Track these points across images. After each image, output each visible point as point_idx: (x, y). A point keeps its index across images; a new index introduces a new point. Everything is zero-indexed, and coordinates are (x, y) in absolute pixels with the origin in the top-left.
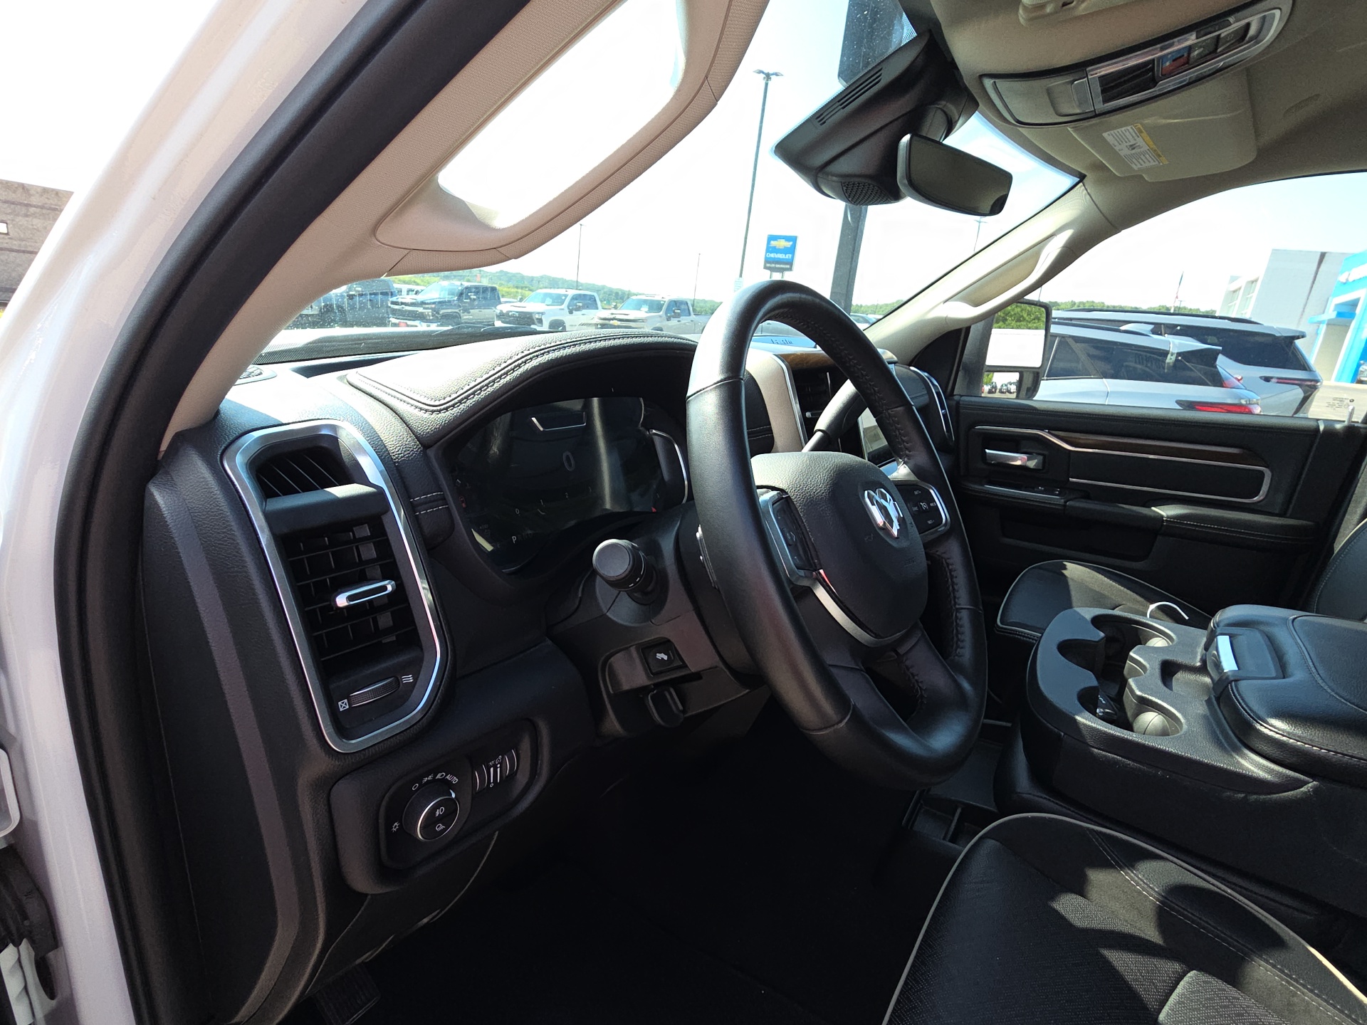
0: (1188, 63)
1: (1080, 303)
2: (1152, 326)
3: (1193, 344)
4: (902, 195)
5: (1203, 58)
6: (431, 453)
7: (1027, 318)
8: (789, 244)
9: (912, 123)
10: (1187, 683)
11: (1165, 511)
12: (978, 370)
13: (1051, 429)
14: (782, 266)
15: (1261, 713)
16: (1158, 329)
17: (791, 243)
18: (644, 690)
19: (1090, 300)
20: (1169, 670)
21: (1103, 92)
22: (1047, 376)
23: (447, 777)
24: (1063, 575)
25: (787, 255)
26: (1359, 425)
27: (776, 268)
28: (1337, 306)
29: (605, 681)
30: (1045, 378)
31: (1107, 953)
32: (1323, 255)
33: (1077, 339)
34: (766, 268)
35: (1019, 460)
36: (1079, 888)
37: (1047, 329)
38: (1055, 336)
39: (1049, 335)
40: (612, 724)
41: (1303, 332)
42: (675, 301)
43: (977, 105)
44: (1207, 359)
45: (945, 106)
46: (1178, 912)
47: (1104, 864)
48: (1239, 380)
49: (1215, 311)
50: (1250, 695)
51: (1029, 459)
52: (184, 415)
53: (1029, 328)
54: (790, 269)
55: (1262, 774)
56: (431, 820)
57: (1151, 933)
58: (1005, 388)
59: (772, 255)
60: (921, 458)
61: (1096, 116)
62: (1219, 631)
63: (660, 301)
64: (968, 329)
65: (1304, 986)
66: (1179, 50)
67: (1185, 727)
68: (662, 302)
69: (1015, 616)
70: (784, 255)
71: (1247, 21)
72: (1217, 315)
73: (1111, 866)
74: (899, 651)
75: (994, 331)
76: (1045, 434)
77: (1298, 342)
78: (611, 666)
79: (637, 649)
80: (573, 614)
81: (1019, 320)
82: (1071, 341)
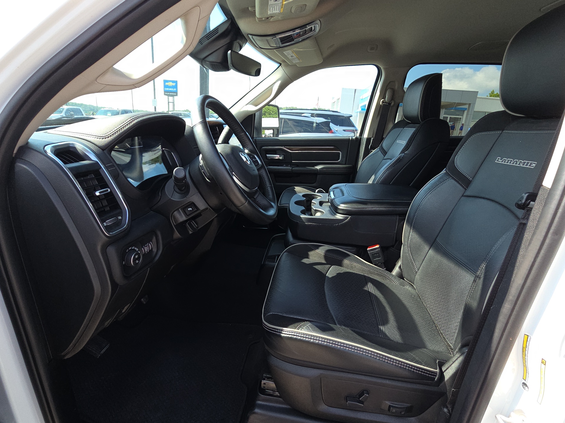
0: (300, 35)
1: (289, 108)
2: (311, 114)
3: (322, 120)
4: (230, 69)
5: (303, 35)
6: (105, 151)
7: (272, 114)
8: (174, 84)
9: (230, 46)
10: (325, 206)
11: (318, 167)
12: (260, 129)
13: (284, 146)
14: (172, 94)
15: (339, 204)
16: (313, 115)
17: (175, 84)
18: (185, 221)
19: (292, 106)
20: (321, 203)
21: (281, 41)
22: (282, 133)
23: (135, 248)
24: (295, 190)
25: (174, 89)
26: (358, 137)
27: (170, 95)
28: (361, 107)
29: (172, 220)
30: (281, 134)
31: (314, 266)
32: (355, 90)
33: (290, 120)
34: (165, 94)
35: (277, 157)
36: (307, 257)
37: (279, 117)
38: (282, 119)
39: (280, 118)
40: (177, 235)
41: (352, 115)
42: (125, 110)
43: (247, 41)
44: (327, 124)
45: (239, 41)
46: (328, 255)
47: (311, 250)
48: (337, 131)
49: (329, 109)
50: (337, 201)
51: (280, 156)
52: (20, 142)
53: (274, 117)
54: (177, 95)
55: (342, 218)
56: (134, 260)
57: (324, 262)
58: (269, 135)
59: (167, 89)
60: (250, 147)
61: (280, 48)
62: (331, 191)
63: (117, 110)
64: (255, 114)
65: (354, 262)
66: (297, 33)
67: (325, 213)
68: (118, 111)
69: (283, 202)
70: (173, 89)
71: (311, 26)
72: (330, 110)
73: (314, 250)
74: (254, 197)
75: (263, 119)
76: (283, 148)
77: (350, 118)
78: (174, 215)
79: (181, 209)
80: (159, 201)
81: (269, 114)
82: (288, 121)
